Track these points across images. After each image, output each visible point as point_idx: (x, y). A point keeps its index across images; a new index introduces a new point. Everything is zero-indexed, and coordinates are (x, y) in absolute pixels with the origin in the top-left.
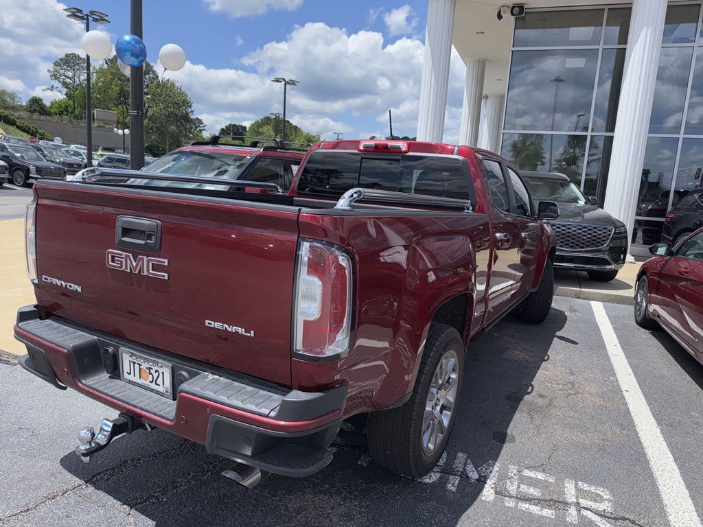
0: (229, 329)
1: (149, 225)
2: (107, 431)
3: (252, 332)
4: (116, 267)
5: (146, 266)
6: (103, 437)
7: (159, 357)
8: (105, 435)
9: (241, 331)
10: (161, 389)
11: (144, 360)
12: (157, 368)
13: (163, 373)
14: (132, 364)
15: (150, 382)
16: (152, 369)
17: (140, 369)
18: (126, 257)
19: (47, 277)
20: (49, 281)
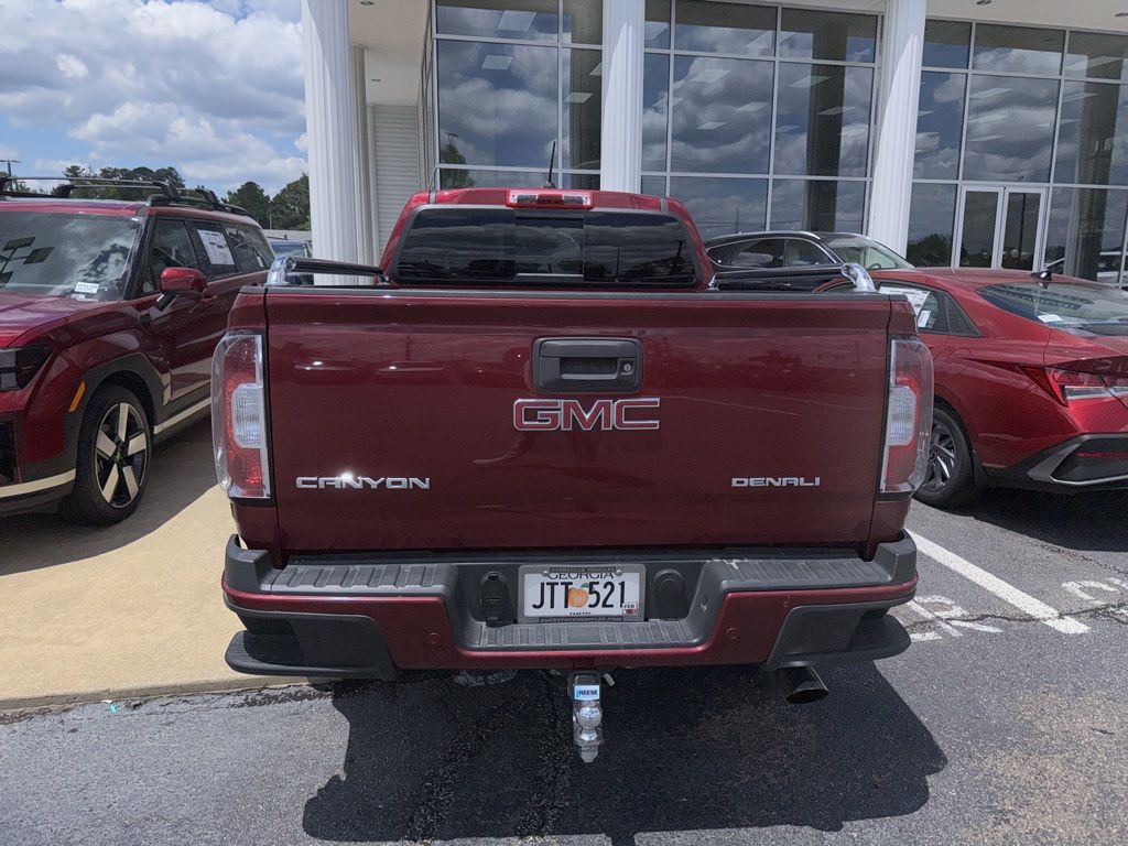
0: (777, 484)
1: (623, 348)
4: (540, 427)
7: (614, 561)
9: (799, 481)
10: (617, 611)
11: (580, 572)
12: (608, 579)
13: (622, 584)
14: (547, 589)
15: (590, 606)
16: (597, 583)
17: (567, 591)
18: (567, 406)
19: (315, 479)
20: (322, 486)
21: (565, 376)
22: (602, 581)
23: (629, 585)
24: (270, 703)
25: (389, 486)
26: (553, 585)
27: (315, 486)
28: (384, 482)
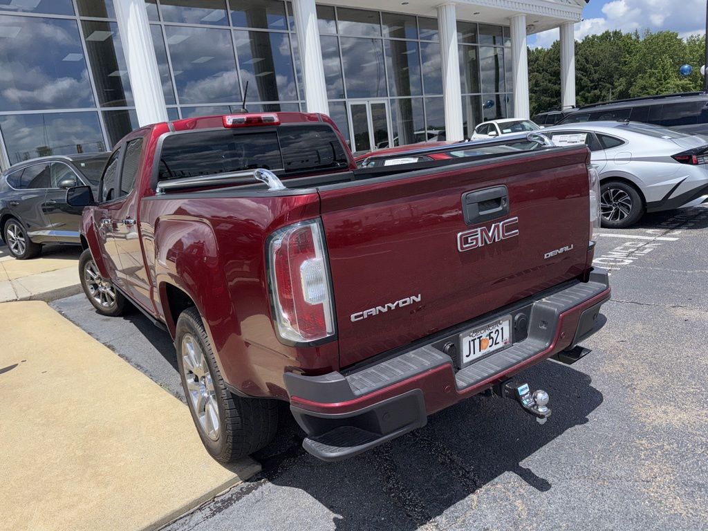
0: (560, 252)
2: (527, 394)
3: (572, 246)
4: (472, 246)
5: (496, 232)
6: (528, 400)
7: (496, 317)
8: (528, 398)
9: (567, 248)
10: (501, 345)
11: (484, 329)
12: (497, 328)
13: (502, 329)
14: (472, 343)
15: (490, 346)
16: (492, 332)
17: (480, 341)
18: (482, 231)
19: (361, 313)
20: (366, 316)
21: (481, 213)
22: (494, 331)
23: (504, 327)
24: (232, 504)
25: (401, 305)
26: (473, 340)
27: (362, 318)
28: (398, 304)
